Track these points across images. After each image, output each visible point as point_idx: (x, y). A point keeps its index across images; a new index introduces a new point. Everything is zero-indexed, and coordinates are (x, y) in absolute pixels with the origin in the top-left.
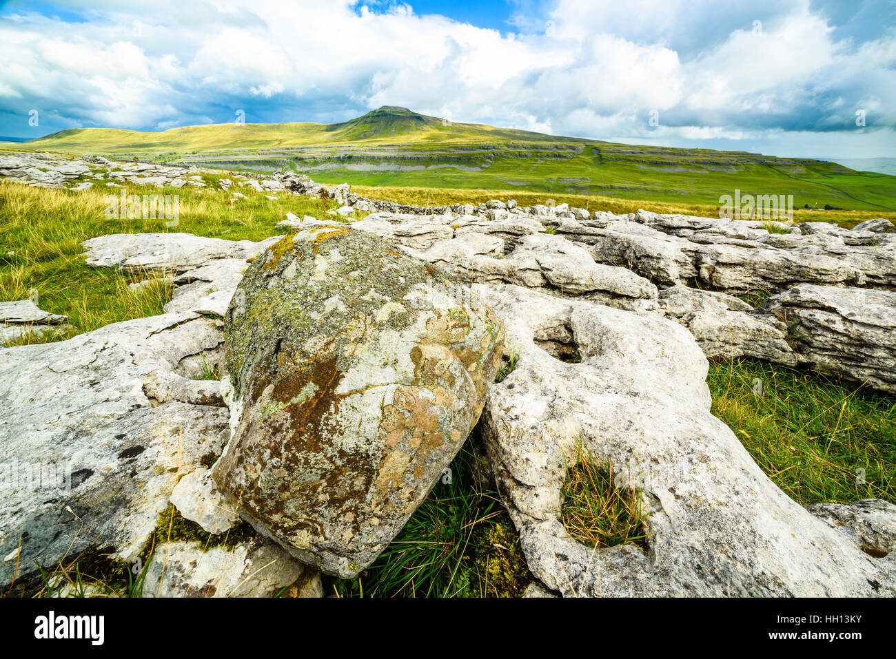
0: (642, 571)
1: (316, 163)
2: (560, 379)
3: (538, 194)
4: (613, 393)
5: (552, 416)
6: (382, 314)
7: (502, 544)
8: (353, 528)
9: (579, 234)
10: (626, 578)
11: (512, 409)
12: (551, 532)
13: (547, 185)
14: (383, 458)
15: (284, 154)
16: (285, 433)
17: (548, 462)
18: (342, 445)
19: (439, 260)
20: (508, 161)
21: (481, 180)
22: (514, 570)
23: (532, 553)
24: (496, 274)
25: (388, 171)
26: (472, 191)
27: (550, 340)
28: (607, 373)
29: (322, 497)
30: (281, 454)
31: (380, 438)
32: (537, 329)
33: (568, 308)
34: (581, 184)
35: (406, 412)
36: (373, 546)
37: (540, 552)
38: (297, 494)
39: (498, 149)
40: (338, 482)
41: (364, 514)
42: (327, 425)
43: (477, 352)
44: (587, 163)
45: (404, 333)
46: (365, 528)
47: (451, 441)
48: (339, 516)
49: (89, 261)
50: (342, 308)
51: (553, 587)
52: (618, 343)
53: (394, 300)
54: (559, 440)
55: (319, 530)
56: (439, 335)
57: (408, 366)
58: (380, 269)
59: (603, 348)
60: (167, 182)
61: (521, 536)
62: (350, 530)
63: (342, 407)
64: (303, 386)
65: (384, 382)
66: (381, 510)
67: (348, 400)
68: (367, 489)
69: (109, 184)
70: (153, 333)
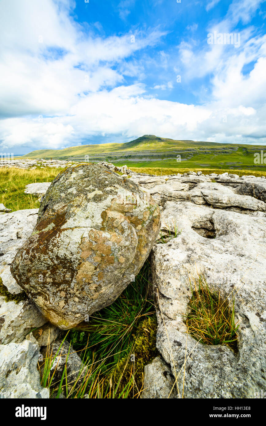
0: (229, 365)
1: (116, 159)
2: (199, 244)
3: (214, 170)
4: (229, 254)
5: (188, 261)
6: (91, 195)
7: (149, 330)
8: (65, 300)
9: (229, 183)
10: (216, 367)
11: (166, 256)
12: (176, 328)
13: (219, 166)
14: (79, 264)
15: (104, 155)
16: (34, 244)
17: (181, 286)
18: (58, 253)
19: (156, 193)
20: (200, 156)
21: (187, 164)
22: (149, 345)
23: (160, 337)
24: (181, 198)
25: (146, 161)
26: (182, 169)
27: (201, 228)
28: (227, 244)
29: (49, 280)
30: (29, 253)
31: (78, 253)
32: (194, 222)
33: (212, 212)
34: (237, 165)
35: (94, 242)
36: (75, 314)
37: (165, 337)
38: (35, 275)
39: (195, 150)
40: (56, 273)
41: (70, 294)
42: (53, 242)
43: (141, 219)
44: (240, 155)
45: (99, 204)
46: (71, 302)
47: (119, 263)
48: (57, 292)
49: (25, 192)
50: (75, 192)
51: (168, 361)
52: (237, 229)
53: (99, 190)
54: (189, 275)
55: (48, 298)
56: (117, 207)
57: (99, 221)
58: (98, 178)
59: (228, 231)
60: (60, 166)
61: (158, 326)
62: (63, 302)
63: (62, 235)
64: (49, 224)
65: (85, 226)
66: (79, 294)
67: (65, 232)
68: (72, 280)
69: (41, 167)
70: (31, 215)
